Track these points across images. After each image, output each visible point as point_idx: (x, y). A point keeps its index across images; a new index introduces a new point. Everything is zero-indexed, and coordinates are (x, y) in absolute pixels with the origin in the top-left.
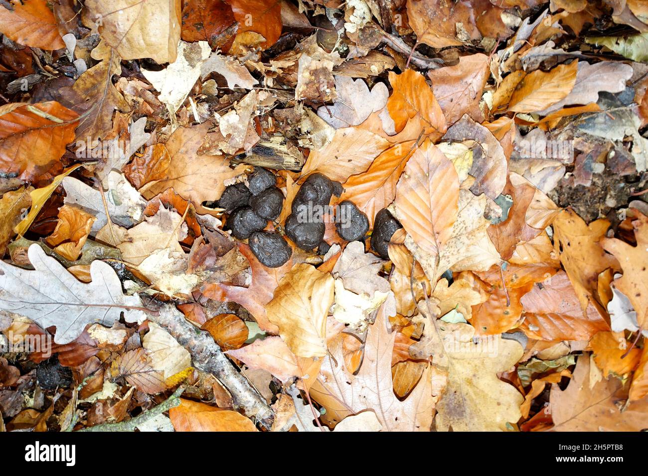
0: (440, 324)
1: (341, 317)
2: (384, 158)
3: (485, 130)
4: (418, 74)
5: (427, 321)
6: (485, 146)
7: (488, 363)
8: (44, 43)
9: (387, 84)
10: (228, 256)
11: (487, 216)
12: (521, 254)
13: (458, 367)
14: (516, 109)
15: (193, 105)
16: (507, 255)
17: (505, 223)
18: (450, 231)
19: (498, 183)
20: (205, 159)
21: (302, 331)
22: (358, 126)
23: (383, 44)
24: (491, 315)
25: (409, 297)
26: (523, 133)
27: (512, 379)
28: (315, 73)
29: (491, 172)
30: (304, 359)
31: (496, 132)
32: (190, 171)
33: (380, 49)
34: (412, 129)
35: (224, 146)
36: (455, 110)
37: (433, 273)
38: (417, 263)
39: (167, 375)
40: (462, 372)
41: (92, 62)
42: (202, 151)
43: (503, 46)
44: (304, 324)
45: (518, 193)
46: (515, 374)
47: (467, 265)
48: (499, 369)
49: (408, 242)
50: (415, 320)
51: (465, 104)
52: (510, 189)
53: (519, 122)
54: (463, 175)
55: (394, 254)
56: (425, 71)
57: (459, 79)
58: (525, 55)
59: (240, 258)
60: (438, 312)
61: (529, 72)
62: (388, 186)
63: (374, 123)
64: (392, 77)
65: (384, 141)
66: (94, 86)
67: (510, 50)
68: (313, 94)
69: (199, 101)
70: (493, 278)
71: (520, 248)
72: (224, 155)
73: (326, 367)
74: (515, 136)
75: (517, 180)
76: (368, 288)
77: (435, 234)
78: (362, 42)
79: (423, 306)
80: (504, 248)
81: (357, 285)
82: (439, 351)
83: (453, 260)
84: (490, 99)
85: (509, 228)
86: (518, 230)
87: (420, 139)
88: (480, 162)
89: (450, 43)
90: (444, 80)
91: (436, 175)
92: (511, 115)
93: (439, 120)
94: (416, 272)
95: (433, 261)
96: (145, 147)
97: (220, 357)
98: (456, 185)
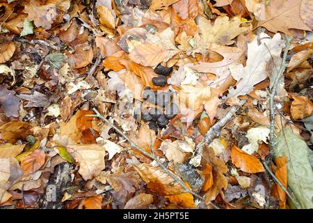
0: (195, 47)
1: (195, 82)
2: (135, 72)
3: (122, 36)
4: (103, 61)
5: (194, 52)
6: (129, 36)
7: (208, 29)
8: (100, 202)
9: (108, 72)
10: (175, 126)
11: (154, 34)
12: (167, 20)
13: (210, 39)
14: (114, 26)
15: (119, 142)
16: (168, 25)
17: (156, 27)
18: (160, 46)
19: (142, 31)
20: (140, 136)
21: (201, 95)
22: (124, 81)
23: (93, 75)
24: (190, 30)
25: (186, 59)
26: (123, 23)
27: (213, 20)
28: (106, 96)
29: (137, 33)
30: (211, 94)
31: (123, 33)
32: (145, 141)
33: (95, 75)
34: (124, 62)
35: (135, 129)
36: (116, 48)
37: (176, 51)
38: (173, 57)
39: (223, 147)
40: (211, 38)
41: (107, 184)
42: (137, 137)
43: (91, 32)
44: (199, 95)
45: (145, 23)
46: (211, 20)
47: (172, 39)
48: (210, 25)
49: (165, 61)
50: (194, 56)
51: (113, 45)
52: (143, 26)
53: (119, 25)
54: (140, 43)
55: (170, 65)
56: (102, 60)
57: (104, 47)
58: (94, 25)
59: (176, 122)
60: (190, 48)
61: (100, 23)
62: (145, 70)
63: (122, 76)
64: (106, 70)
65: (129, 72)
66: (116, 182)
67: (93, 30)
68: (114, 97)
69: (118, 140)
70: (177, 30)
71: (165, 21)
72: (138, 129)
73: (214, 86)
74: (124, 26)
75: (140, 24)
76: (183, 73)
77: (162, 51)
78: (92, 83)
79: (188, 54)
80: (165, 27)
81: (182, 77)
82: (204, 47)
83: (171, 44)
84: (111, 36)
85: (158, 25)
86: (158, 22)
87: (128, 59)
88: (134, 38)
89: (91, 51)
90: (105, 53)
91: (140, 52)
92: (116, 28)
93: (119, 53)
94: (177, 57)
95: (172, 51)
96: (138, 159)
97: (214, 127)
98: (143, 45)
